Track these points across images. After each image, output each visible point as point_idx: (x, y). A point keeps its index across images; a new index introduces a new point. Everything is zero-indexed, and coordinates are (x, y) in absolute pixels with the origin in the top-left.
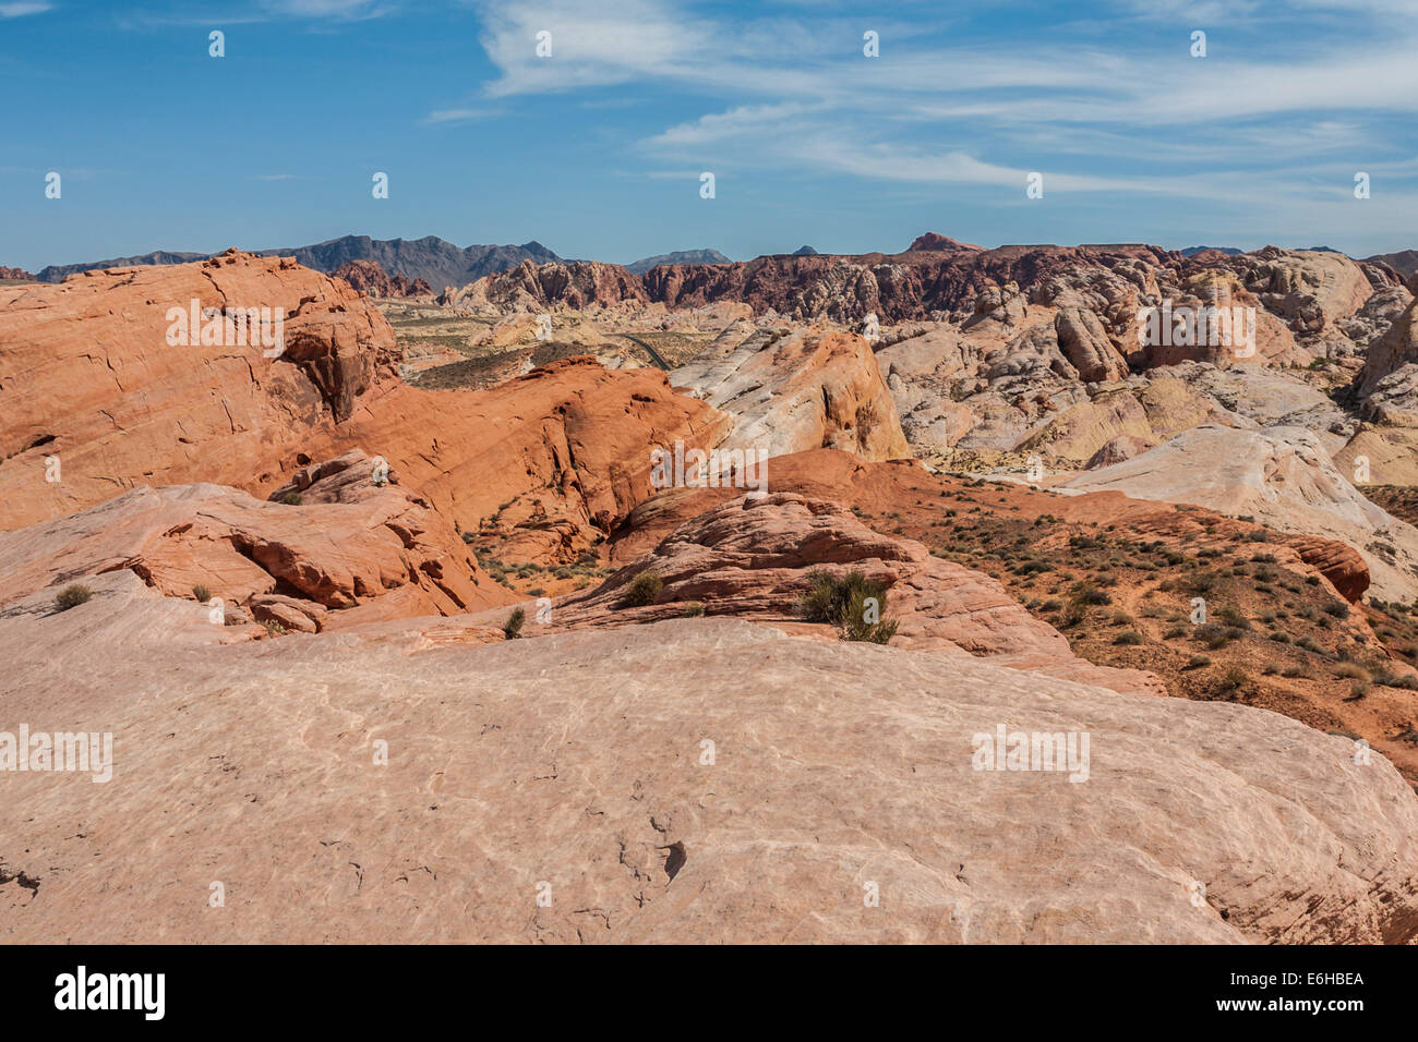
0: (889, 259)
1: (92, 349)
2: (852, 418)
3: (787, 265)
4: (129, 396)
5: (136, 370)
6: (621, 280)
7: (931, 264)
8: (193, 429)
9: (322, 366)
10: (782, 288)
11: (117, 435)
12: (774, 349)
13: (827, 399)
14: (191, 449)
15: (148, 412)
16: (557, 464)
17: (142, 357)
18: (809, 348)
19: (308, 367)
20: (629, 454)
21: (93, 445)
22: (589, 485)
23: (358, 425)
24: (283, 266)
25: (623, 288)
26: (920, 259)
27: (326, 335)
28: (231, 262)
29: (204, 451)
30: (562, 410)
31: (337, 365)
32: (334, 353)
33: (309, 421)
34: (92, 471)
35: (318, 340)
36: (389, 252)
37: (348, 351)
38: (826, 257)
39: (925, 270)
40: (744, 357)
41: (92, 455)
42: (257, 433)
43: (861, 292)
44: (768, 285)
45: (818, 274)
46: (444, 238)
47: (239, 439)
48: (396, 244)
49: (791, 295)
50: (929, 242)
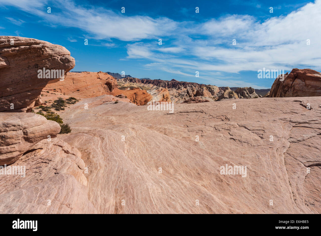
0: (169, 81)
1: (84, 81)
2: (166, 98)
3: (158, 81)
4: (88, 87)
5: (89, 83)
6: (139, 80)
7: (173, 82)
8: (95, 91)
9: (109, 85)
10: (157, 83)
11: (87, 91)
12: (158, 89)
13: (163, 96)
14: (95, 93)
15: (90, 88)
16: (134, 99)
17: (90, 82)
18: (162, 90)
19: (108, 86)
20: (142, 99)
21: (84, 92)
22: (137, 102)
23: (113, 93)
24: (106, 74)
25: (139, 81)
26: (172, 82)
27: (110, 82)
28: (100, 73)
29: (96, 94)
30: (135, 94)
31: (111, 86)
32: (111, 84)
33: (108, 92)
34: (83, 94)
35: (109, 83)
36: (112, 74)
37: (112, 84)
38: (162, 80)
39: (173, 83)
40: (154, 90)
41: (84, 93)
42: (102, 92)
43: (165, 85)
44: (155, 83)
45: (161, 82)
46: (119, 73)
47: (100, 93)
48: (113, 73)
49: (158, 84)
50: (173, 80)
